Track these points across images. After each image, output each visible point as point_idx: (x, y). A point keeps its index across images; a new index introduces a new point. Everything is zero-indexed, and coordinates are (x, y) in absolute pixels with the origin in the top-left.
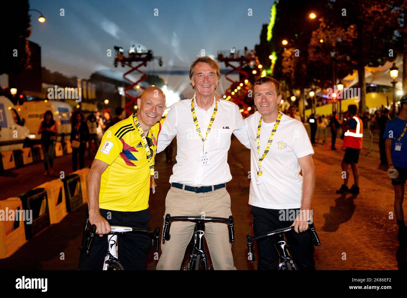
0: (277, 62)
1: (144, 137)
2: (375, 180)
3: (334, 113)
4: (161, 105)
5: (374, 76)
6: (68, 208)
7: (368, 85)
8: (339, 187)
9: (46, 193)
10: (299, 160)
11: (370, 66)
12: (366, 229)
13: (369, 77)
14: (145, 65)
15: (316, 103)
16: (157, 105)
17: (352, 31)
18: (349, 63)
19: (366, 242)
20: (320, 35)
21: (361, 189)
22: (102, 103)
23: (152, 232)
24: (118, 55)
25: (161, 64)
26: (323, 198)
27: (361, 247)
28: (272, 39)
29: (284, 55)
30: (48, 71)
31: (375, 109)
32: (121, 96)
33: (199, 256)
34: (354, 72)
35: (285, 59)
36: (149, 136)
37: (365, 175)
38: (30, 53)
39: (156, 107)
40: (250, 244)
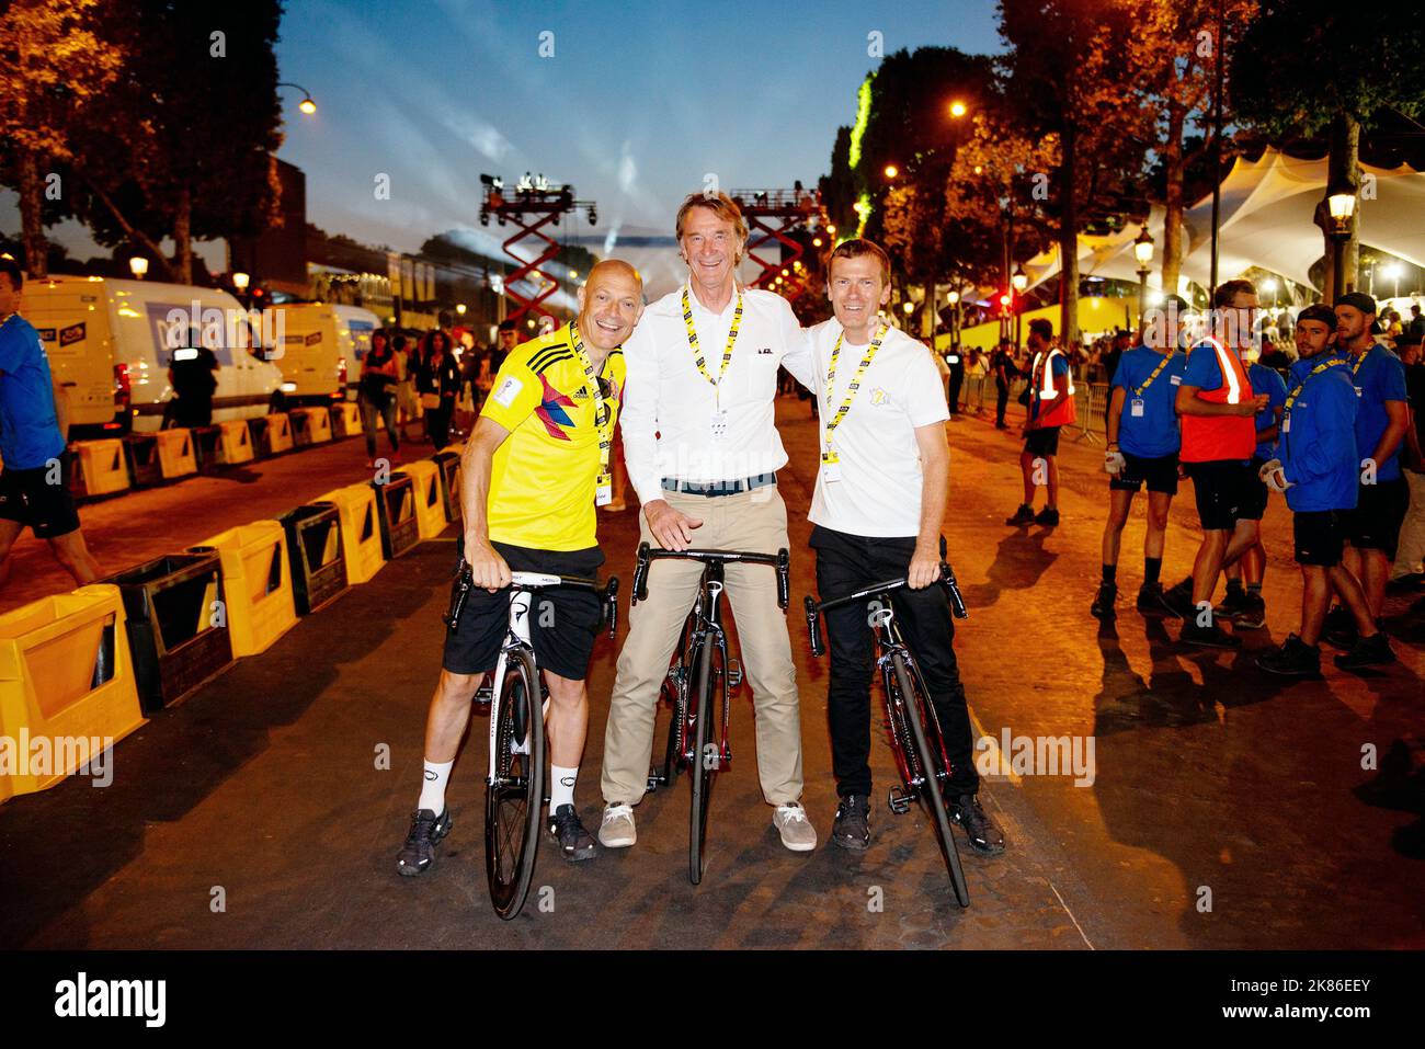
0: (871, 218)
1: (593, 374)
2: (1095, 496)
3: (1004, 341)
4: (629, 301)
5: (1098, 257)
6: (387, 552)
7: (1084, 279)
8: (1013, 512)
9: (337, 512)
10: (917, 431)
11: (1089, 233)
12: (1073, 602)
13: (1086, 259)
14: (556, 223)
15: (962, 319)
16: (620, 301)
17: (1050, 148)
18: (1040, 225)
19: (1072, 628)
20: (975, 157)
21: (1063, 516)
22: (451, 313)
23: (603, 587)
24: (489, 196)
25: (592, 218)
26: (977, 534)
27: (1060, 639)
28: (860, 163)
29: (887, 203)
30: (322, 232)
31: (1100, 335)
32: (496, 295)
33: (710, 635)
34: (1052, 247)
35: (891, 212)
36: (606, 376)
37: (1071, 484)
38: (279, 188)
39: (618, 305)
40: (813, 617)
